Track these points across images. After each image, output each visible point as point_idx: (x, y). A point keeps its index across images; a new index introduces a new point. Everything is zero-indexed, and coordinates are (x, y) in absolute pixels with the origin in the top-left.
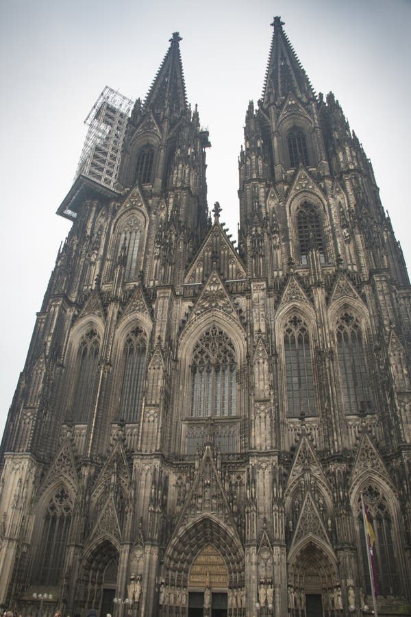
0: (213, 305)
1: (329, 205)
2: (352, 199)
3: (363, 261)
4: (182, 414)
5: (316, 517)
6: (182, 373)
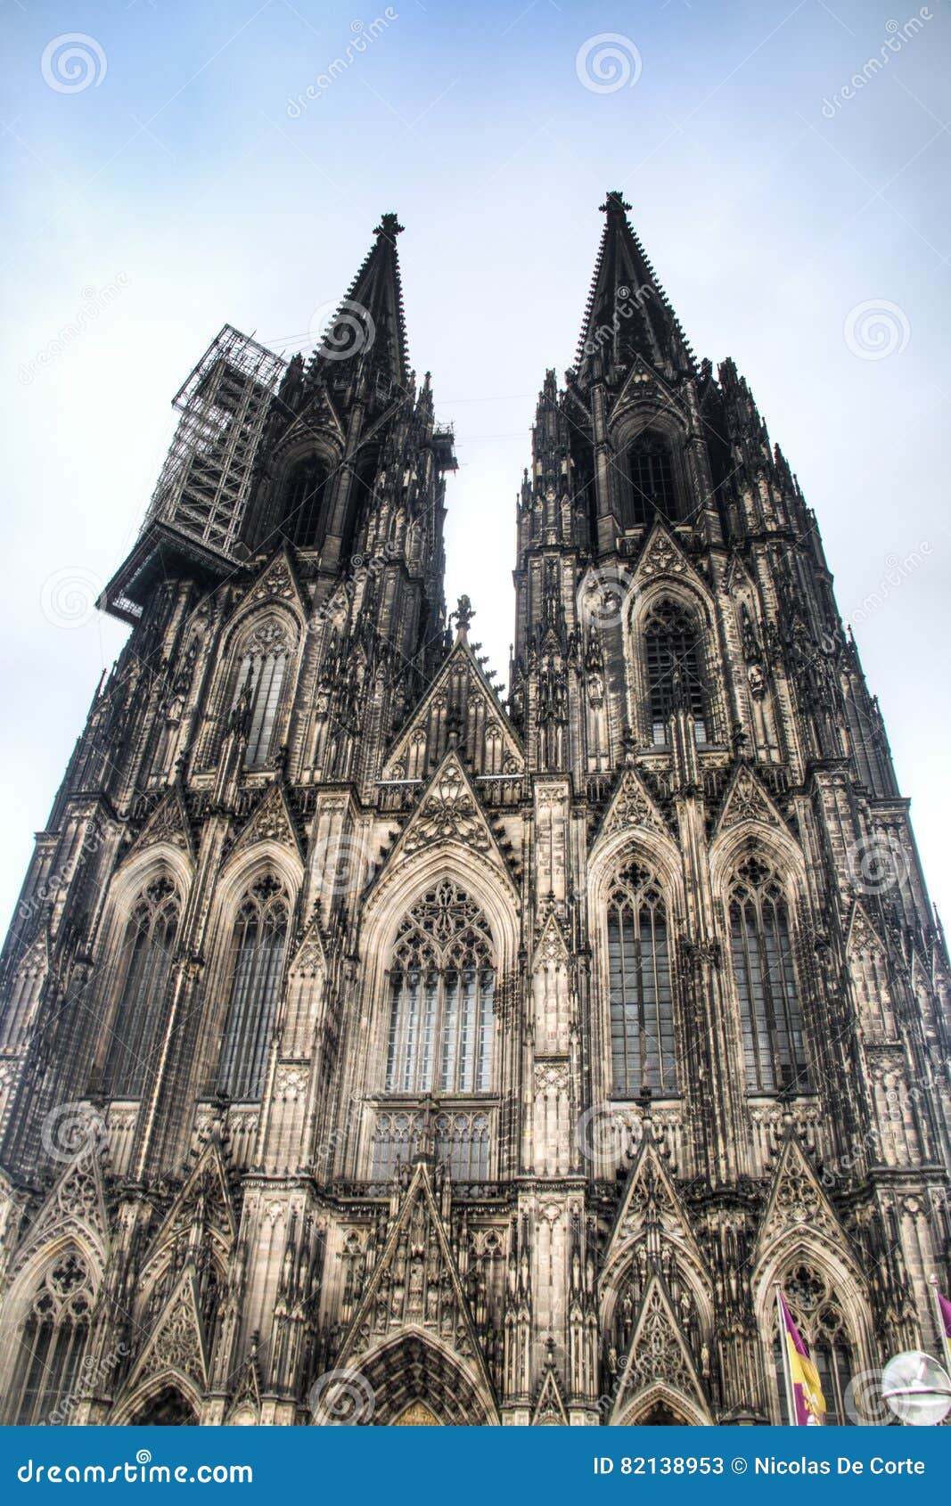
0: (447, 831)
1: (718, 611)
2: (771, 598)
3: (793, 741)
4: (364, 1085)
5: (674, 1341)
6: (367, 989)
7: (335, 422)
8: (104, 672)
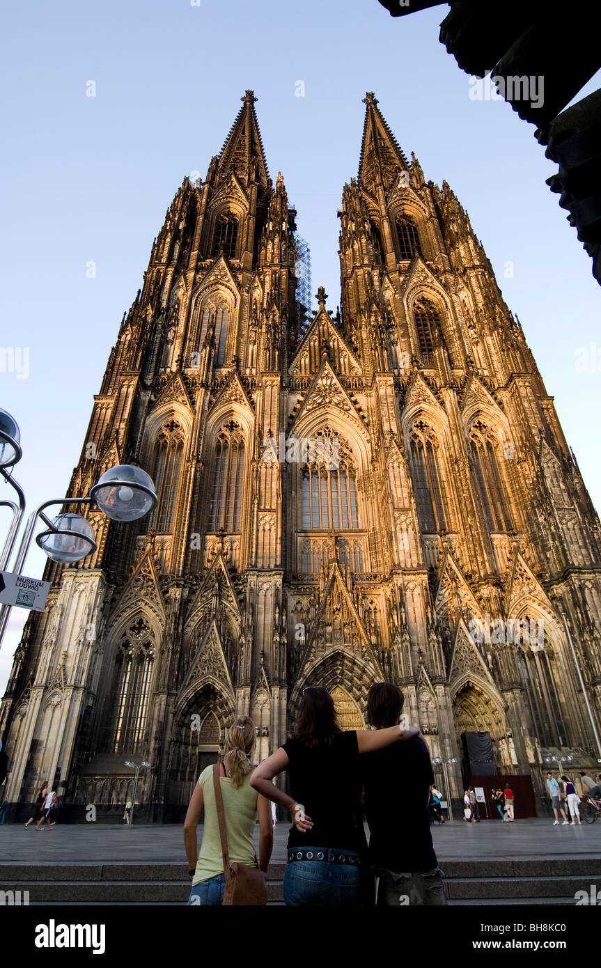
0: (327, 400)
1: (452, 303)
2: (480, 298)
3: (497, 365)
4: (296, 525)
5: (473, 651)
6: (294, 477)
7: (240, 193)
8: (125, 313)
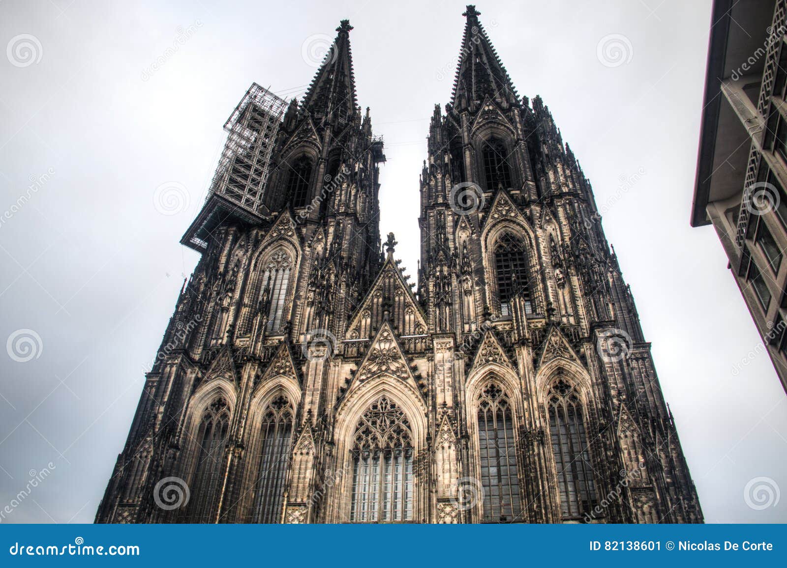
0: (384, 368)
1: (537, 238)
2: (566, 230)
3: (582, 311)
4: (338, 517)
6: (339, 461)
7: (316, 136)
